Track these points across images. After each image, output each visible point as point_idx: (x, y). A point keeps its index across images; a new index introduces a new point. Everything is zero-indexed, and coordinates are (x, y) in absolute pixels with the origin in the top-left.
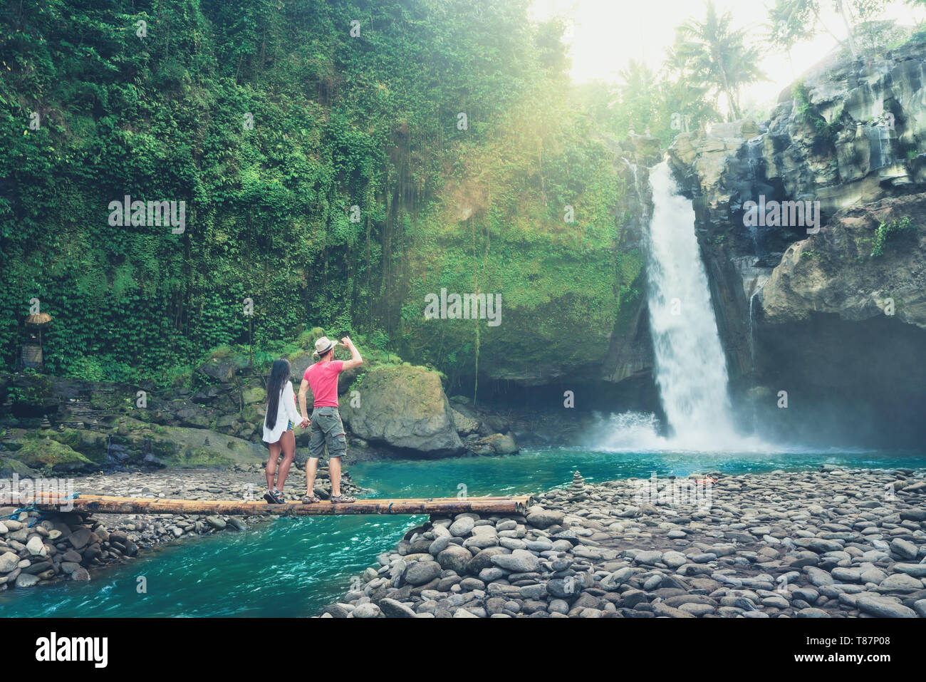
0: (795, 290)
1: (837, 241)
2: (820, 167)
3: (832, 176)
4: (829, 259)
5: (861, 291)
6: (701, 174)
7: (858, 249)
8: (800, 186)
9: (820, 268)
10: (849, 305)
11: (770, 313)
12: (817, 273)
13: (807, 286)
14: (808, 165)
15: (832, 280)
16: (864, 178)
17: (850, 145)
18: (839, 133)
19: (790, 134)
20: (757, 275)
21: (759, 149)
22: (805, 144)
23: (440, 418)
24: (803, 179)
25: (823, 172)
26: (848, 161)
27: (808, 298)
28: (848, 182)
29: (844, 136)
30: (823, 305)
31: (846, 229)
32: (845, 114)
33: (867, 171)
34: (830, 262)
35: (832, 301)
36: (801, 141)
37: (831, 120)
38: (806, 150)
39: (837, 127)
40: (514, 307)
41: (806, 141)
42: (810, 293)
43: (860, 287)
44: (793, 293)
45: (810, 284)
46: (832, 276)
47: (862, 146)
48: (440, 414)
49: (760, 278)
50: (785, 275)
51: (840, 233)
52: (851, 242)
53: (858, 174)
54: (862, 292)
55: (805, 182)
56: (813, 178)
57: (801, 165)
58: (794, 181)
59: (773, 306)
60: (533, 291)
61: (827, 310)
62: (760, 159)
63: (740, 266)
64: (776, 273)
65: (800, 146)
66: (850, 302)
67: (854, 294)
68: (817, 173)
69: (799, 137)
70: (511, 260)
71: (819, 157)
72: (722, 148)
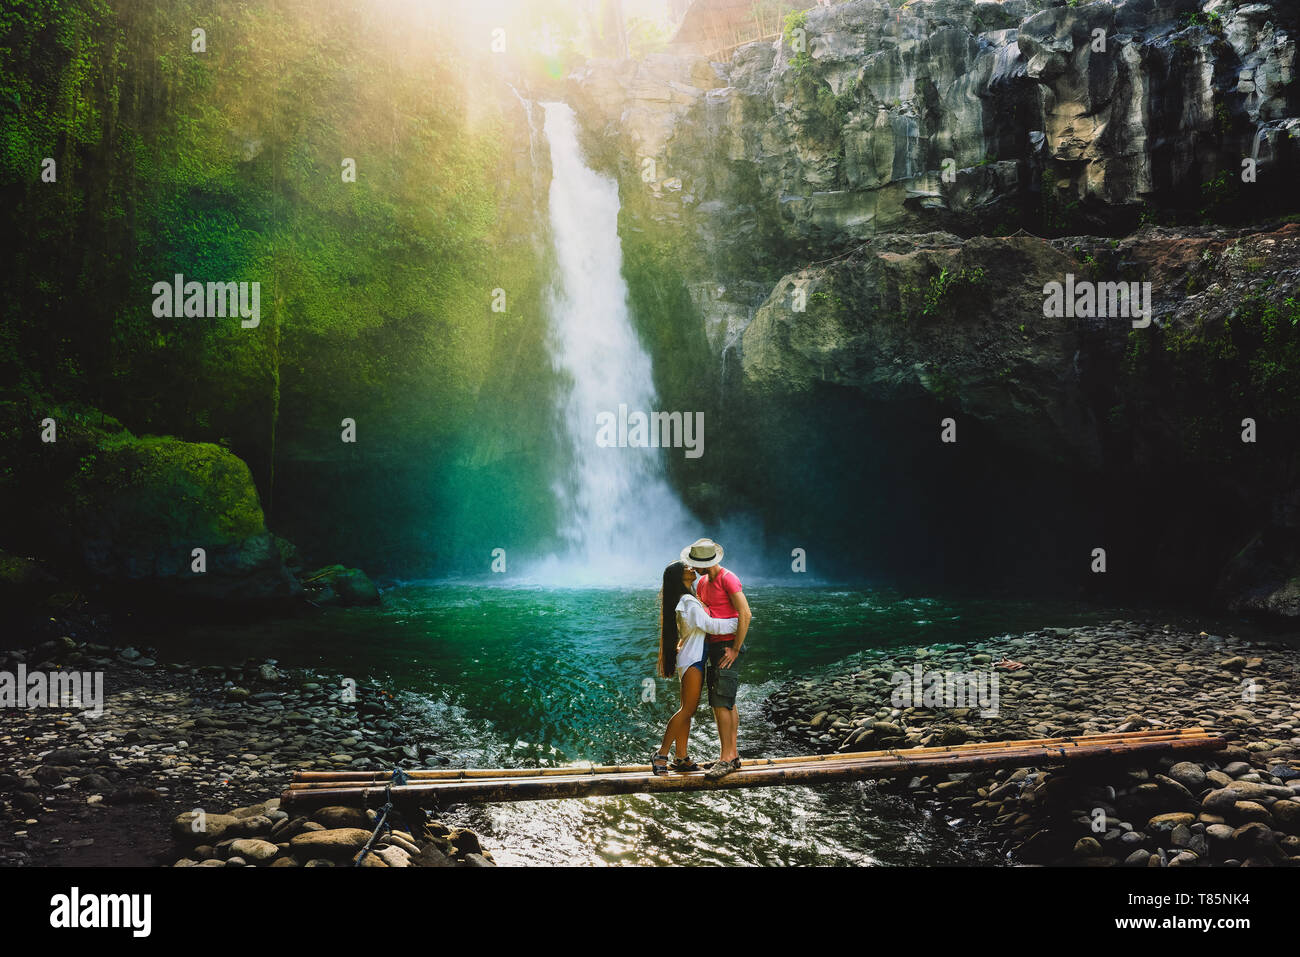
0: (797, 347)
1: (870, 284)
2: (813, 157)
3: (830, 175)
4: (855, 308)
5: (898, 361)
6: (636, 136)
7: (902, 300)
8: (784, 181)
9: (837, 319)
10: (878, 379)
11: (753, 377)
12: (831, 326)
13: (814, 343)
14: (796, 151)
15: (852, 338)
16: (880, 188)
17: (866, 136)
18: (850, 113)
19: (774, 98)
20: (726, 315)
21: (722, 109)
22: (795, 117)
23: (262, 541)
24: (789, 171)
25: (817, 166)
26: (860, 159)
27: (814, 361)
28: (857, 189)
29: (857, 119)
30: (836, 373)
31: (887, 268)
32: (861, 90)
33: (888, 178)
34: (856, 313)
35: (848, 370)
36: (789, 112)
37: (840, 91)
38: (795, 128)
39: (846, 106)
40: (320, 331)
41: (797, 113)
42: (819, 353)
43: (897, 354)
44: (793, 352)
45: (819, 339)
46: (854, 334)
47: (886, 141)
48: (261, 535)
49: (730, 319)
50: (782, 323)
51: (875, 275)
52: (893, 289)
53: (873, 182)
54: (900, 361)
55: (792, 177)
56: (802, 173)
57: (787, 150)
58: (776, 172)
59: (759, 367)
60: (356, 304)
61: (842, 381)
62: (723, 128)
63: (700, 296)
64: (763, 315)
65: (787, 120)
66: (882, 374)
67: (889, 361)
68: (807, 166)
69: (787, 106)
70: (320, 244)
71: (811, 141)
72: (667, 97)
